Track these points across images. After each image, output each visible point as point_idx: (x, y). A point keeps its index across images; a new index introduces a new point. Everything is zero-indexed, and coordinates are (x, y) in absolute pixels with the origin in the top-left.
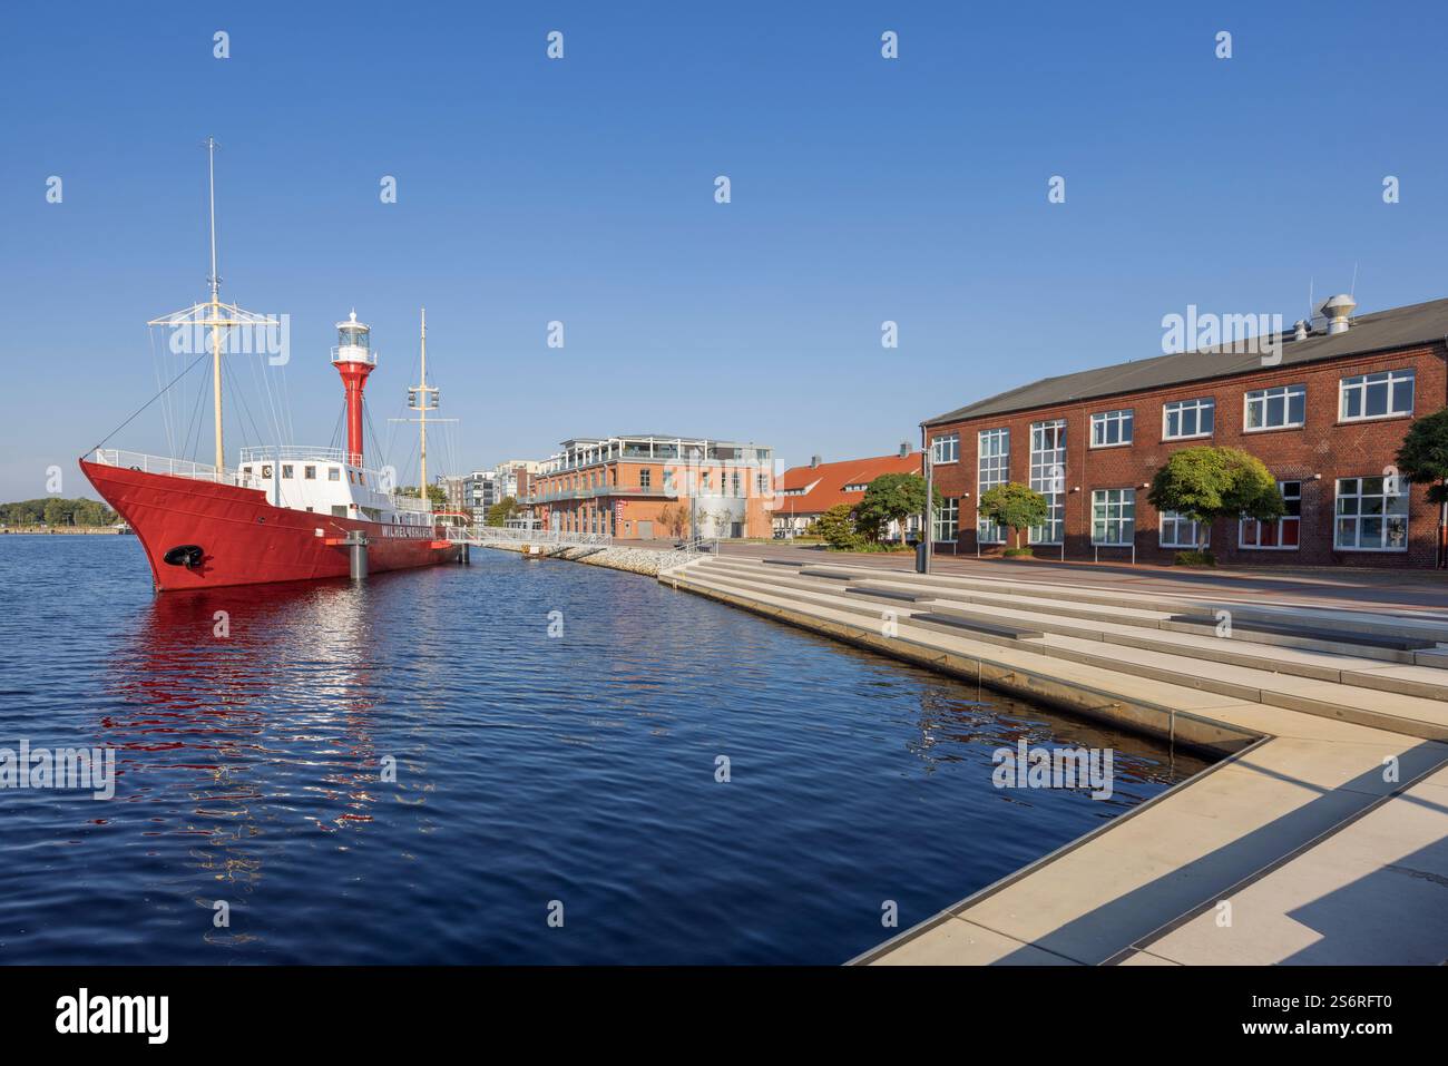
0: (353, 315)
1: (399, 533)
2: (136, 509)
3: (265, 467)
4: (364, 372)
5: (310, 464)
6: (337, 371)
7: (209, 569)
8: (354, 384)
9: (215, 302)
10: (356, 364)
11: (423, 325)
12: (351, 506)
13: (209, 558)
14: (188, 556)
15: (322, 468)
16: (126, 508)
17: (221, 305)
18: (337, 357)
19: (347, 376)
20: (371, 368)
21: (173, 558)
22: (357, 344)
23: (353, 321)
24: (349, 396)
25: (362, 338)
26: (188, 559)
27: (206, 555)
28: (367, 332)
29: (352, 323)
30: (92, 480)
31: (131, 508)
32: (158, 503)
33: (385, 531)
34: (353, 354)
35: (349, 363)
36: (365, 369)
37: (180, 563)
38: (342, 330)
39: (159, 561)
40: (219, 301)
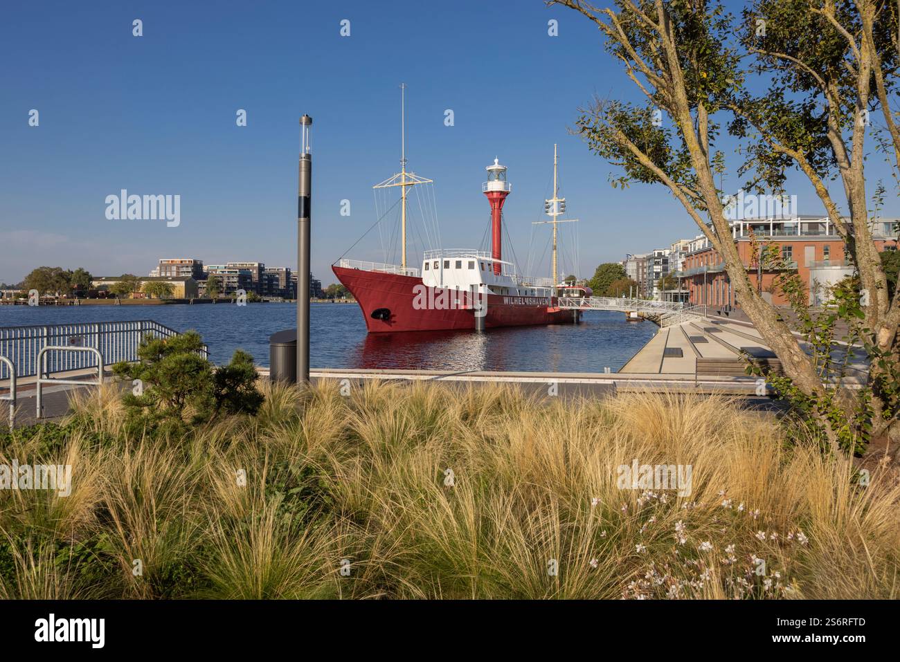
0: (496, 161)
1: (518, 302)
2: (357, 290)
3: (435, 262)
4: (502, 196)
5: (458, 259)
6: (486, 197)
7: (394, 322)
8: (496, 205)
9: (403, 172)
10: (497, 192)
11: (555, 156)
12: (481, 285)
13: (394, 316)
14: (383, 314)
15: (465, 262)
16: (353, 289)
17: (406, 174)
18: (486, 188)
19: (492, 201)
20: (507, 194)
21: (375, 315)
22: (498, 179)
23: (496, 164)
24: (493, 213)
25: (501, 175)
26: (382, 316)
27: (392, 314)
28: (505, 170)
29: (496, 166)
30: (337, 275)
31: (355, 289)
32: (367, 286)
33: (506, 301)
34: (496, 186)
35: (492, 192)
36: (504, 194)
37: (379, 318)
38: (489, 171)
39: (369, 316)
40: (405, 172)
